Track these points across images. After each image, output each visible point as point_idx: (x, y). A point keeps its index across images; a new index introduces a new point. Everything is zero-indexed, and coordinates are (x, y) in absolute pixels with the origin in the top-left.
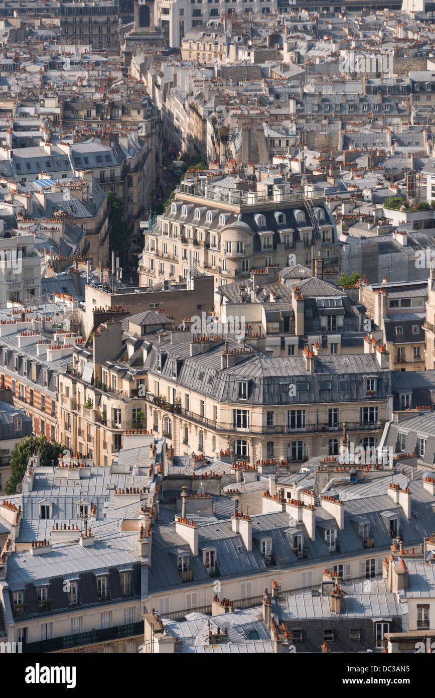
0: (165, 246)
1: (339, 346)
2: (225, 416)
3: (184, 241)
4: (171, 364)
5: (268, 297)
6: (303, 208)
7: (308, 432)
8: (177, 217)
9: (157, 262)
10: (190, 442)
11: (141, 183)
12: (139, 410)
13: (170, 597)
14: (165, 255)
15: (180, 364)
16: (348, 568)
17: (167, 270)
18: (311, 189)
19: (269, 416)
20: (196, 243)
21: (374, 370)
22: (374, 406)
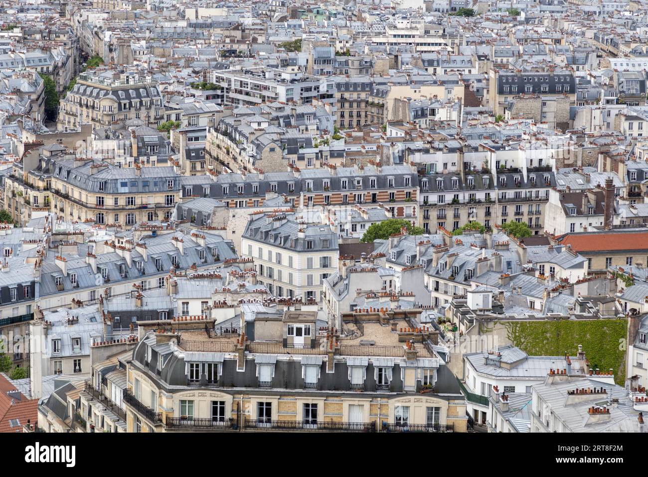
0: (71, 108)
1: (156, 162)
2: (92, 200)
3: (81, 105)
4: (64, 173)
5: (119, 136)
6: (145, 88)
7: (137, 209)
8: (78, 92)
9: (67, 117)
10: (74, 214)
11: (65, 74)
12: (48, 197)
13: (51, 299)
14: (71, 113)
15: (69, 172)
16: (149, 282)
17: (72, 120)
18: (150, 78)
19: (116, 200)
20: (87, 106)
21: (172, 176)
22: (172, 194)
